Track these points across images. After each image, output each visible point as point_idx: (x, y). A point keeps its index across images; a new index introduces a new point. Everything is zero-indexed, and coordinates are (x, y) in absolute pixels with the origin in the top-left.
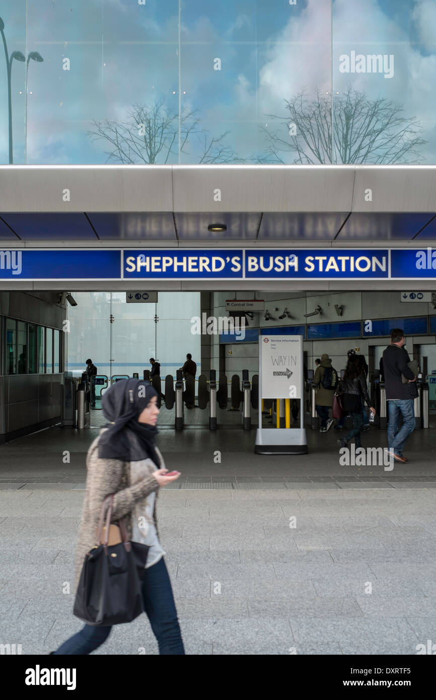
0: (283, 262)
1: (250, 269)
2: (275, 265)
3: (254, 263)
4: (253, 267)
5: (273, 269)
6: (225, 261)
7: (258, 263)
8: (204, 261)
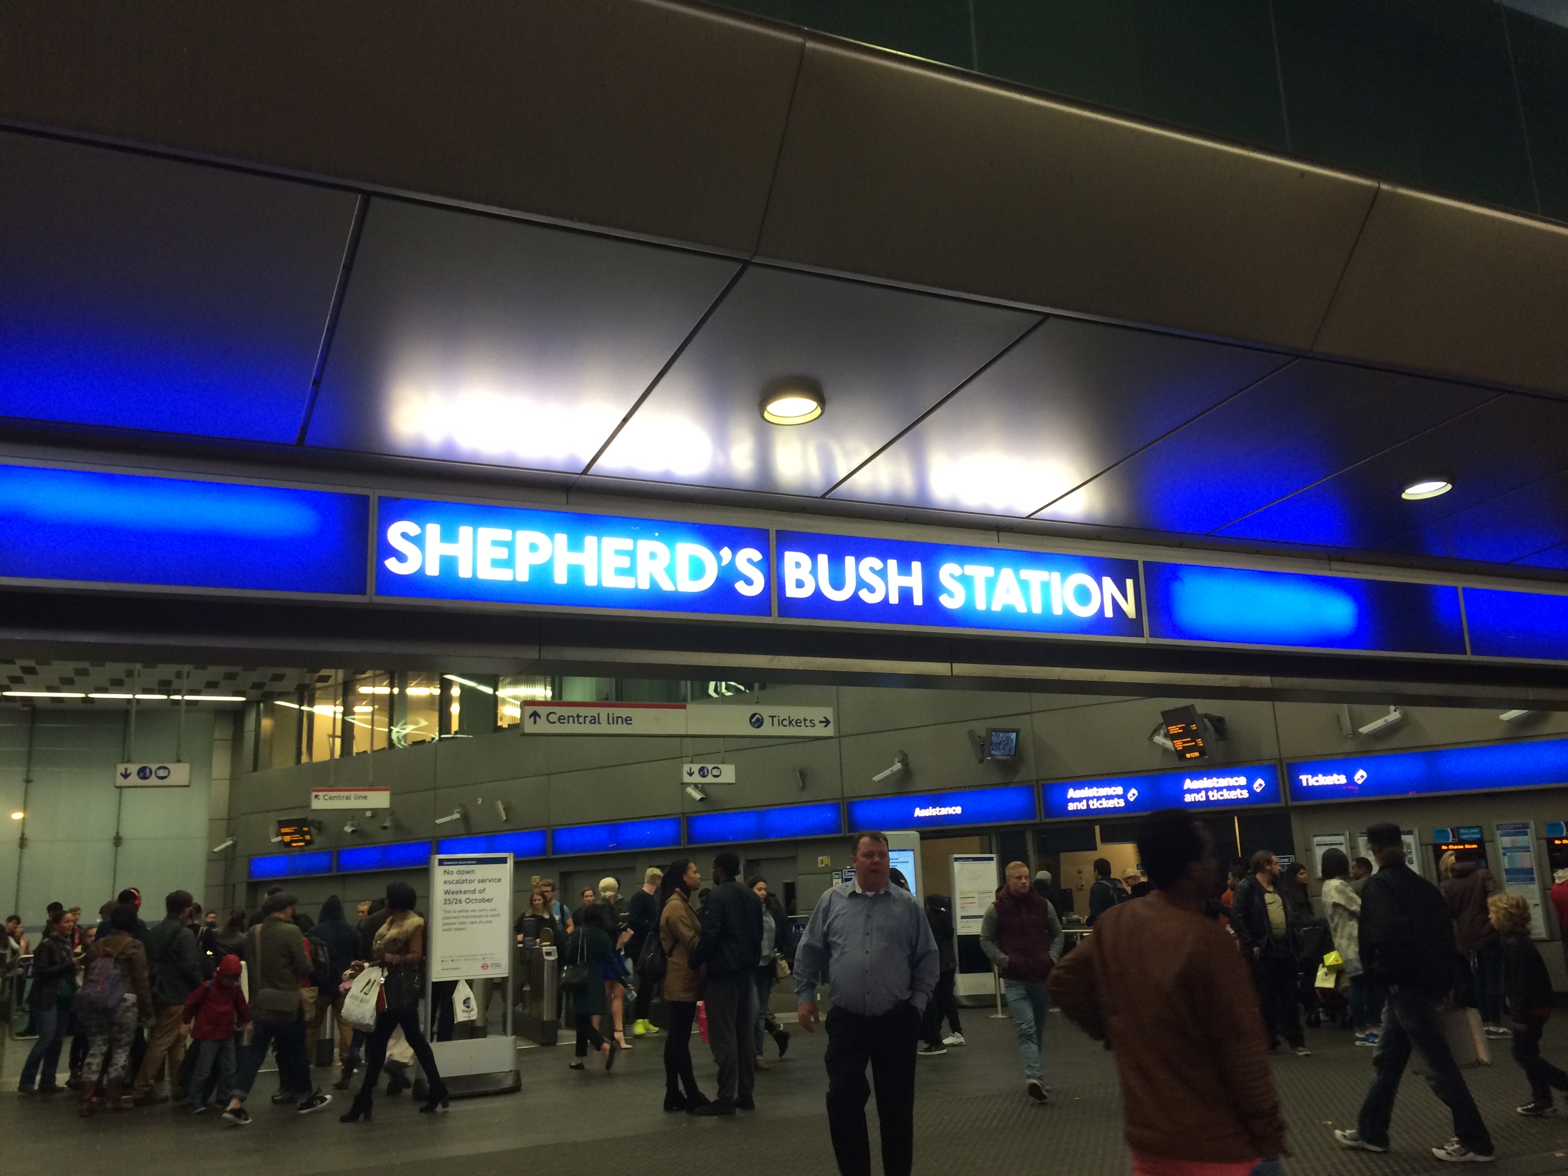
0: (882, 574)
1: (792, 592)
2: (861, 584)
3: (804, 574)
4: (800, 584)
5: (855, 598)
6: (719, 559)
7: (814, 572)
8: (653, 555)
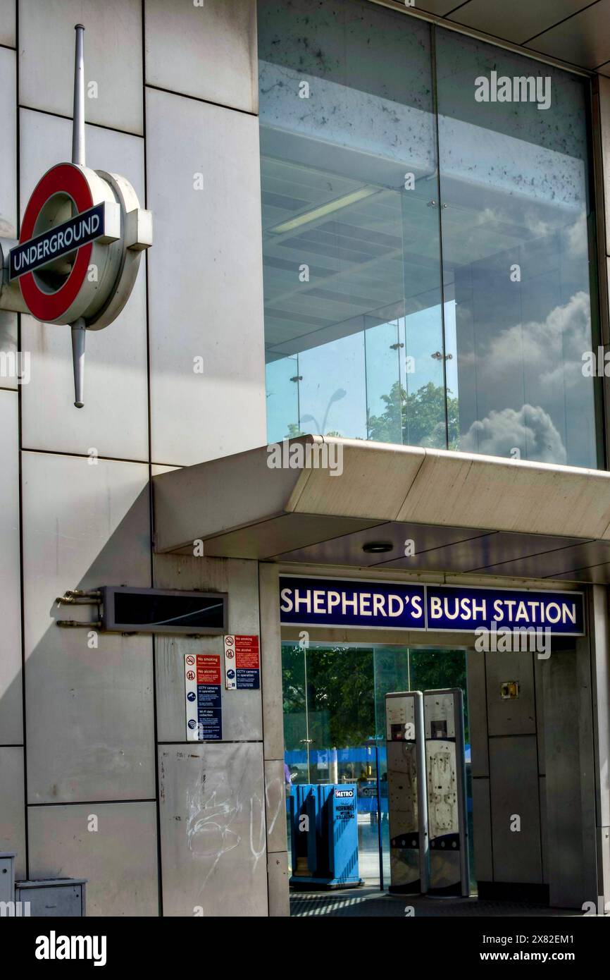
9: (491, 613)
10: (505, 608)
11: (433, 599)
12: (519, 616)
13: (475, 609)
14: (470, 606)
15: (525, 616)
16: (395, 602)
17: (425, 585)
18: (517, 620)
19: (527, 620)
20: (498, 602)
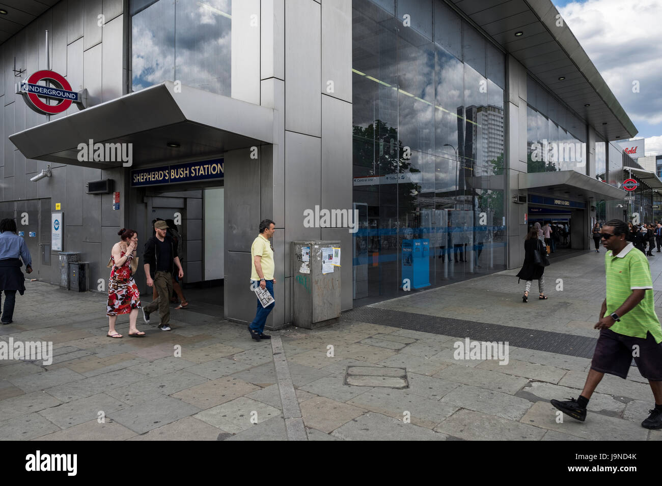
9: (191, 172)
10: (195, 170)
11: (172, 170)
12: (201, 172)
13: (185, 172)
14: (183, 171)
15: (203, 172)
16: (161, 174)
17: (169, 165)
18: (200, 174)
19: (204, 174)
20: (193, 168)
